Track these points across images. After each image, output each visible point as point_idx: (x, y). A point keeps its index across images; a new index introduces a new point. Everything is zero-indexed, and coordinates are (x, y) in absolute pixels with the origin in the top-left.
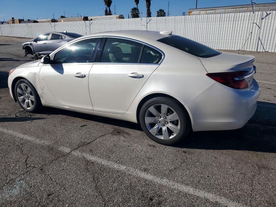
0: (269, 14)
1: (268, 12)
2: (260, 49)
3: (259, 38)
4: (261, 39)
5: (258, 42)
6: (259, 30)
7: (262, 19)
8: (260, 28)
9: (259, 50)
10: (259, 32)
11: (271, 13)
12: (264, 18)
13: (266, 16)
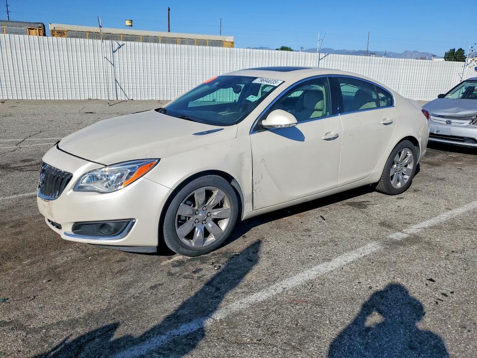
0: (122, 45)
1: (121, 43)
2: (121, 97)
3: (116, 80)
4: (119, 82)
5: (116, 86)
6: (113, 68)
7: (114, 52)
8: (113, 65)
9: (119, 98)
10: (113, 71)
11: (124, 44)
12: (116, 50)
13: (119, 48)
